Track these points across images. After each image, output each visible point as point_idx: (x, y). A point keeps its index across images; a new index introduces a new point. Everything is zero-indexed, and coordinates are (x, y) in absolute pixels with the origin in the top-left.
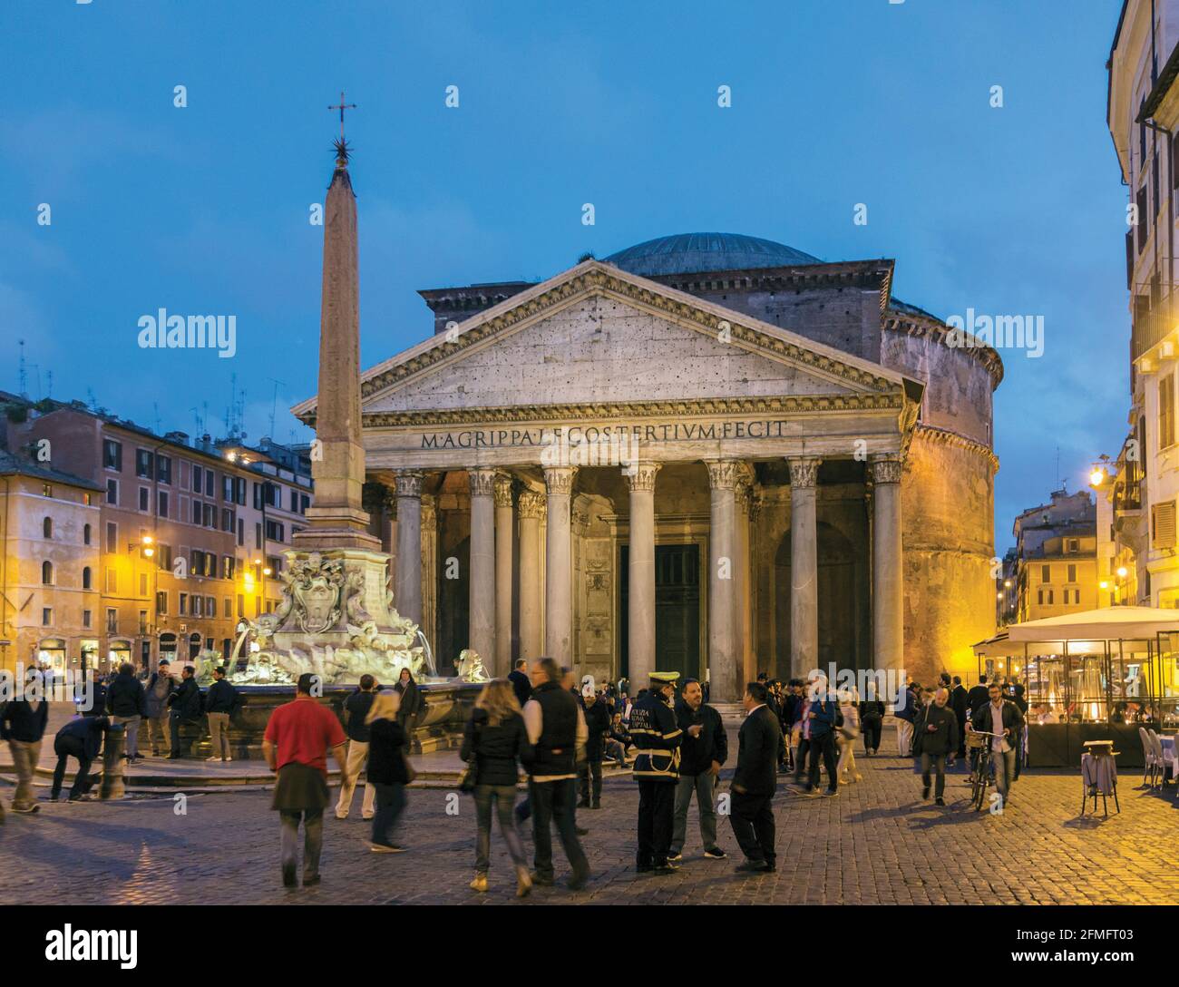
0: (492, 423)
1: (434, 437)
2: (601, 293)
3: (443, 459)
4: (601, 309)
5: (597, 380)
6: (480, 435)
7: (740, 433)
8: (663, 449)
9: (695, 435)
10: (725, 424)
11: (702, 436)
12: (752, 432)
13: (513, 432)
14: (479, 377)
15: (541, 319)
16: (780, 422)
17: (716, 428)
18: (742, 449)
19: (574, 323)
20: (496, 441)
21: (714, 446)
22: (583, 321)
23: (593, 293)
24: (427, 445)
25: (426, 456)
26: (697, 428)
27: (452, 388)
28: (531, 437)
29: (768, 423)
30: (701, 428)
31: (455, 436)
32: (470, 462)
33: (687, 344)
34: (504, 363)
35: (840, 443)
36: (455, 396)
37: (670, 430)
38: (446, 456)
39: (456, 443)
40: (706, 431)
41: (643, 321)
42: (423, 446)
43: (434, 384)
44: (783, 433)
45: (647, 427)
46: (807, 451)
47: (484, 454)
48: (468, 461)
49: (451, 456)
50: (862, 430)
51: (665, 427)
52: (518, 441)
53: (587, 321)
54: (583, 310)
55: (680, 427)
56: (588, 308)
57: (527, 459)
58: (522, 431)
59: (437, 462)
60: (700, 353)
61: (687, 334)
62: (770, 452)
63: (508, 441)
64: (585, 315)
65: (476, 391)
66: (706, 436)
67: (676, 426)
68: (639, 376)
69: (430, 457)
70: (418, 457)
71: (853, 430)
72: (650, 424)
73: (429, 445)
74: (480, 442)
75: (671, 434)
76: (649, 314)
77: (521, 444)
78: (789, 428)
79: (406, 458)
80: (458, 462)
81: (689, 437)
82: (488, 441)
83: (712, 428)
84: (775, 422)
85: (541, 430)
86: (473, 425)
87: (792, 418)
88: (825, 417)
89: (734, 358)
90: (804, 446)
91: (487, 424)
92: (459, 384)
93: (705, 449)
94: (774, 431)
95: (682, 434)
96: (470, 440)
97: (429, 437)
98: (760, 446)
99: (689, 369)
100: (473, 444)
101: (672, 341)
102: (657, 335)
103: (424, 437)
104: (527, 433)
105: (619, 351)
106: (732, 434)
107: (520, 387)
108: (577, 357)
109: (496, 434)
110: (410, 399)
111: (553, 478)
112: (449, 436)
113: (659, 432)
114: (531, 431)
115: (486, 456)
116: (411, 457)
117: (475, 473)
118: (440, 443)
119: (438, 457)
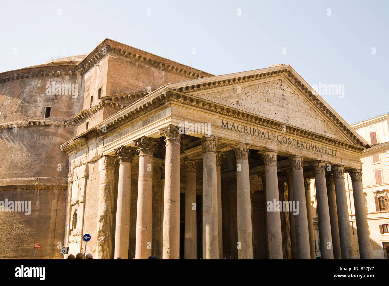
0: (252, 124)
1: (227, 123)
2: (283, 79)
3: (231, 136)
4: (283, 86)
5: (284, 116)
6: (246, 128)
7: (326, 152)
8: (306, 152)
9: (314, 149)
10: (322, 147)
11: (316, 150)
12: (329, 152)
13: (258, 130)
14: (244, 99)
15: (265, 82)
16: (335, 151)
17: (320, 148)
18: (327, 159)
19: (275, 88)
20: (252, 133)
21: (320, 155)
22: (278, 89)
23: (281, 79)
24: (224, 126)
25: (224, 132)
26: (315, 147)
27: (234, 100)
28: (265, 134)
29: (332, 150)
30: (316, 147)
31: (236, 125)
32: (242, 141)
33: (309, 111)
34: (253, 96)
35: (350, 163)
36: (235, 105)
37: (308, 145)
38: (233, 135)
39: (236, 129)
40: (317, 148)
41: (296, 97)
42: (222, 126)
43: (226, 95)
44: (336, 155)
45: (301, 142)
46: (343, 164)
47: (248, 138)
48: (242, 140)
49: (235, 135)
50: (354, 159)
51: (306, 143)
52: (260, 135)
53: (279, 89)
54: (277, 84)
55: (310, 145)
56: (280, 83)
57: (264, 145)
58: (262, 130)
59: (228, 137)
60: (313, 116)
61: (309, 107)
62: (334, 162)
63: (256, 134)
64: (278, 86)
65: (243, 105)
66: (318, 150)
67: (309, 144)
68: (297, 119)
69: (226, 133)
70: (220, 131)
71: (352, 159)
72: (302, 141)
73: (225, 126)
74: (246, 131)
75: (308, 146)
76: (298, 95)
77: (261, 137)
78: (337, 154)
79: (215, 130)
80: (238, 139)
81: (313, 149)
82: (249, 132)
83: (319, 148)
84: (334, 150)
85: (268, 133)
86: (245, 122)
87: (338, 150)
88: (345, 152)
89: (322, 121)
90: (342, 162)
91: (251, 123)
92: (237, 100)
93: (318, 156)
94: (334, 154)
95: (311, 148)
96: (242, 129)
97: (225, 122)
98: (332, 159)
99: (310, 121)
100: (243, 132)
101: (305, 108)
102: (301, 104)
103: (223, 122)
104: (263, 132)
105: (291, 106)
106: (324, 152)
107: (260, 110)
108: (278, 103)
109: (252, 129)
110: (216, 99)
111: (274, 157)
112: (233, 124)
113: (305, 144)
114: (265, 132)
115: (249, 139)
116: (217, 131)
117: (245, 147)
118: (230, 127)
119: (230, 134)
